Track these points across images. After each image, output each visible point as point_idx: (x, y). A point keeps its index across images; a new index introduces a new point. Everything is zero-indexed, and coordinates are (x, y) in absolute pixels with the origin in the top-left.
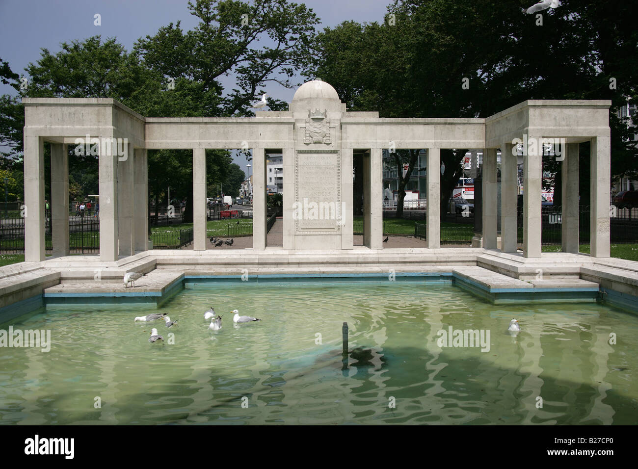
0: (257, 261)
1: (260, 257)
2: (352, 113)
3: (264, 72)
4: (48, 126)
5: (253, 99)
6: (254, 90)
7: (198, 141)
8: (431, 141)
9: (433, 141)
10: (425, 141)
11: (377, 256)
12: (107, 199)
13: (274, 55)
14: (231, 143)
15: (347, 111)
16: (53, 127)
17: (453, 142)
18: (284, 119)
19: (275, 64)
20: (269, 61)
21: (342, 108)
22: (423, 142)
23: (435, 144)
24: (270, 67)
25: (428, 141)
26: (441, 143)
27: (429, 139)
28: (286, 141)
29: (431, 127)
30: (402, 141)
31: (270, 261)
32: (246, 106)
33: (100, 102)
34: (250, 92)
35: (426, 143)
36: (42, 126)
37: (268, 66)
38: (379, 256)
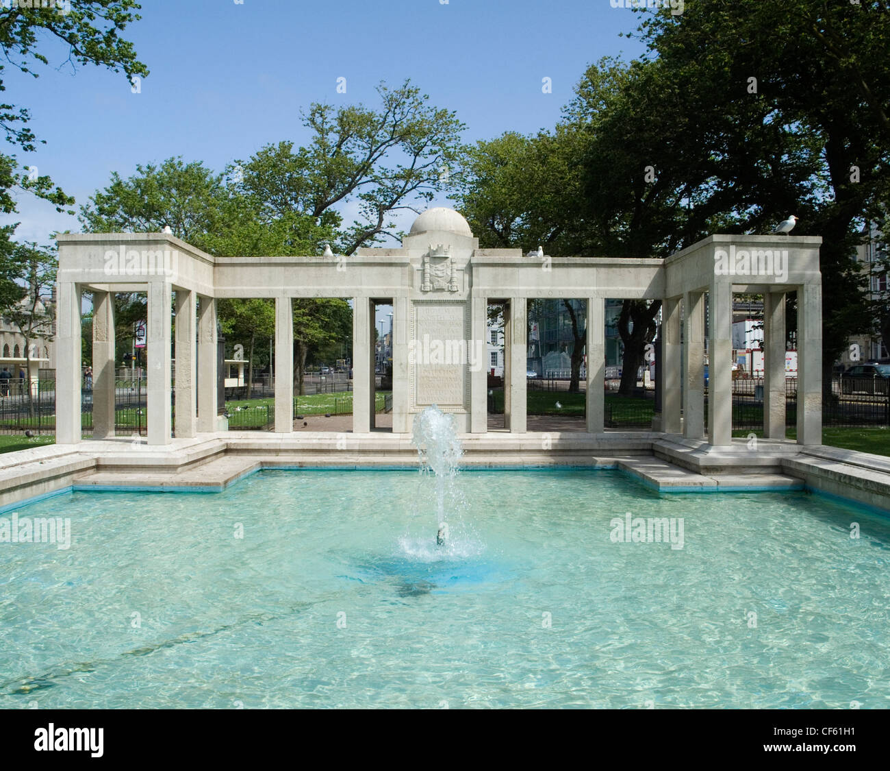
0: (357, 448)
1: (362, 442)
2: (487, 251)
3: (395, 196)
4: (86, 270)
5: (379, 232)
6: (381, 220)
7: (282, 288)
8: (592, 288)
9: (595, 288)
10: (584, 288)
11: (518, 442)
12: (157, 363)
13: (409, 175)
14: (324, 290)
15: (480, 247)
16: (92, 270)
17: (622, 290)
18: (396, 258)
19: (409, 186)
20: (402, 183)
21: (473, 243)
22: (582, 290)
23: (597, 292)
24: (402, 191)
25: (588, 288)
26: (606, 291)
27: (590, 286)
28: (398, 287)
29: (593, 270)
30: (554, 288)
31: (375, 448)
32: (370, 242)
33: (151, 238)
34: (376, 223)
36: (79, 270)
37: (400, 190)
38: (522, 442)
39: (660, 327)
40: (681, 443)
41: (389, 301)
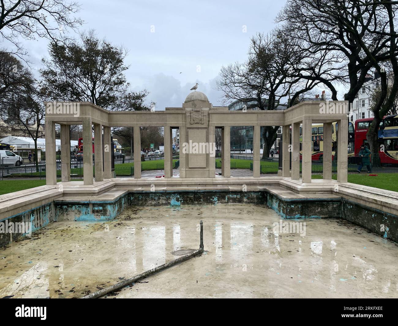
0: (166, 184)
7: (136, 123)
12: (87, 153)
17: (267, 123)
18: (180, 111)
23: (257, 124)
26: (261, 123)
27: (255, 121)
28: (181, 123)
35: (253, 123)
38: (229, 181)
41: (178, 128)
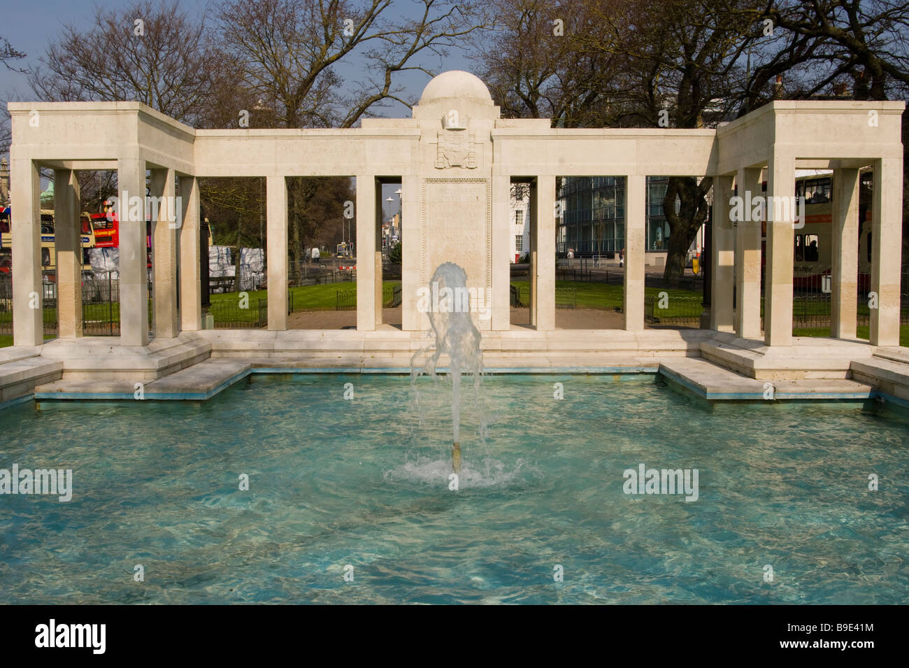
0: (362, 348)
2: (510, 121)
5: (386, 97)
6: (388, 83)
7: (274, 165)
8: (631, 164)
9: (635, 164)
10: (622, 163)
11: (545, 341)
13: (420, 29)
14: (324, 167)
15: (502, 117)
17: (666, 166)
18: (406, 131)
19: (421, 42)
20: (412, 39)
21: (494, 112)
22: (620, 167)
23: (638, 168)
24: (412, 49)
25: (626, 164)
26: (647, 167)
27: (628, 161)
28: (407, 164)
29: (632, 143)
31: (382, 348)
33: (119, 107)
35: (623, 167)
37: (410, 47)
38: (549, 341)
39: (711, 208)
40: (733, 343)
41: (397, 180)
